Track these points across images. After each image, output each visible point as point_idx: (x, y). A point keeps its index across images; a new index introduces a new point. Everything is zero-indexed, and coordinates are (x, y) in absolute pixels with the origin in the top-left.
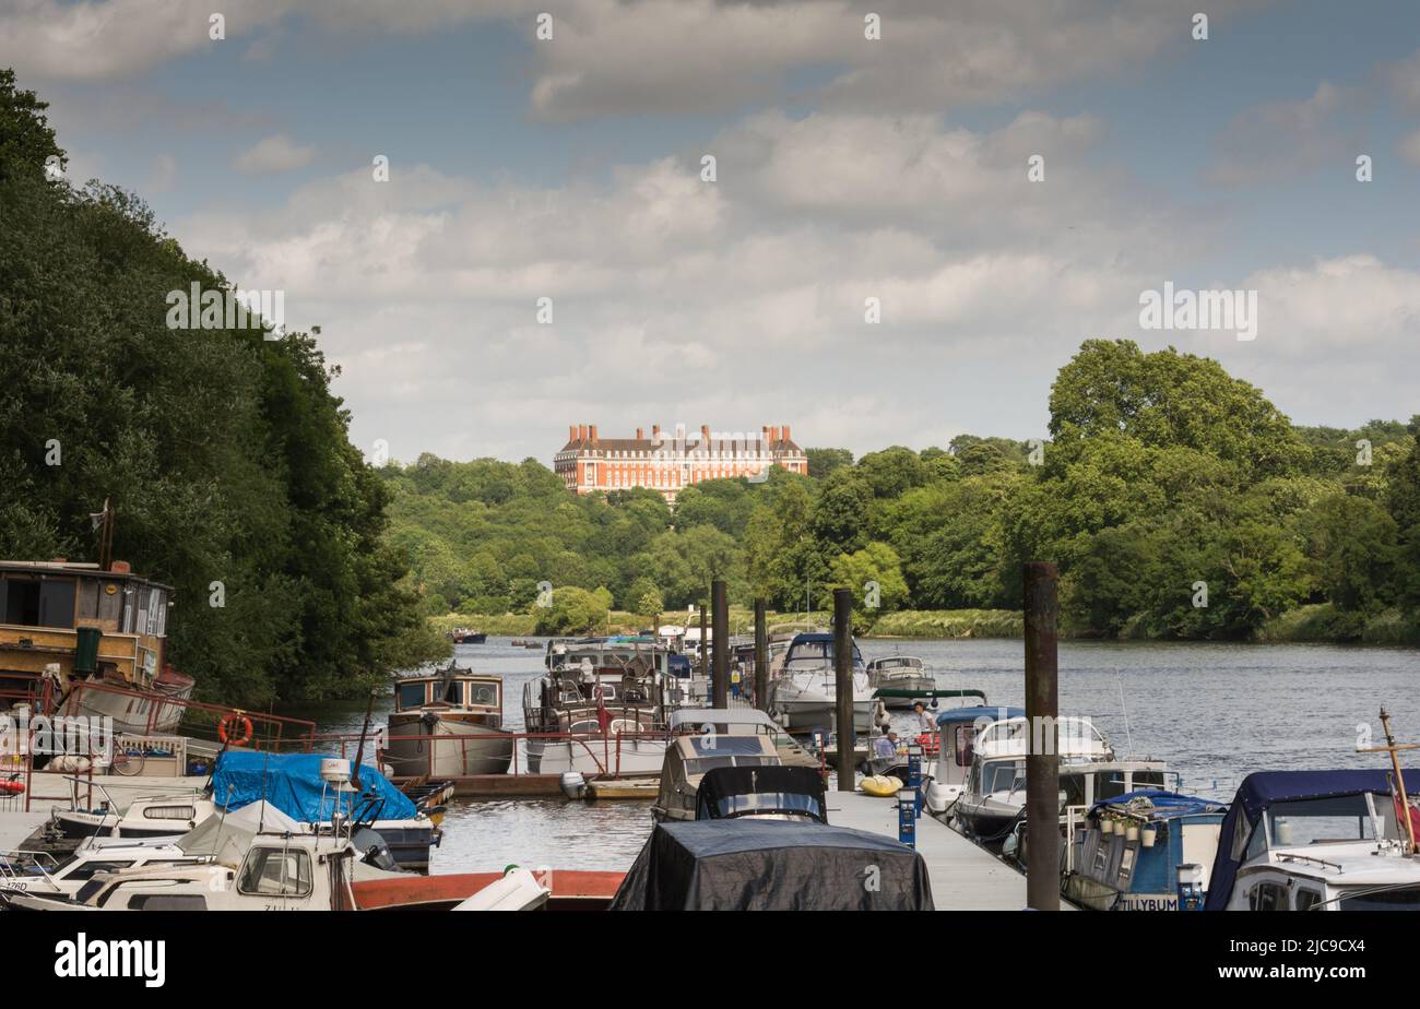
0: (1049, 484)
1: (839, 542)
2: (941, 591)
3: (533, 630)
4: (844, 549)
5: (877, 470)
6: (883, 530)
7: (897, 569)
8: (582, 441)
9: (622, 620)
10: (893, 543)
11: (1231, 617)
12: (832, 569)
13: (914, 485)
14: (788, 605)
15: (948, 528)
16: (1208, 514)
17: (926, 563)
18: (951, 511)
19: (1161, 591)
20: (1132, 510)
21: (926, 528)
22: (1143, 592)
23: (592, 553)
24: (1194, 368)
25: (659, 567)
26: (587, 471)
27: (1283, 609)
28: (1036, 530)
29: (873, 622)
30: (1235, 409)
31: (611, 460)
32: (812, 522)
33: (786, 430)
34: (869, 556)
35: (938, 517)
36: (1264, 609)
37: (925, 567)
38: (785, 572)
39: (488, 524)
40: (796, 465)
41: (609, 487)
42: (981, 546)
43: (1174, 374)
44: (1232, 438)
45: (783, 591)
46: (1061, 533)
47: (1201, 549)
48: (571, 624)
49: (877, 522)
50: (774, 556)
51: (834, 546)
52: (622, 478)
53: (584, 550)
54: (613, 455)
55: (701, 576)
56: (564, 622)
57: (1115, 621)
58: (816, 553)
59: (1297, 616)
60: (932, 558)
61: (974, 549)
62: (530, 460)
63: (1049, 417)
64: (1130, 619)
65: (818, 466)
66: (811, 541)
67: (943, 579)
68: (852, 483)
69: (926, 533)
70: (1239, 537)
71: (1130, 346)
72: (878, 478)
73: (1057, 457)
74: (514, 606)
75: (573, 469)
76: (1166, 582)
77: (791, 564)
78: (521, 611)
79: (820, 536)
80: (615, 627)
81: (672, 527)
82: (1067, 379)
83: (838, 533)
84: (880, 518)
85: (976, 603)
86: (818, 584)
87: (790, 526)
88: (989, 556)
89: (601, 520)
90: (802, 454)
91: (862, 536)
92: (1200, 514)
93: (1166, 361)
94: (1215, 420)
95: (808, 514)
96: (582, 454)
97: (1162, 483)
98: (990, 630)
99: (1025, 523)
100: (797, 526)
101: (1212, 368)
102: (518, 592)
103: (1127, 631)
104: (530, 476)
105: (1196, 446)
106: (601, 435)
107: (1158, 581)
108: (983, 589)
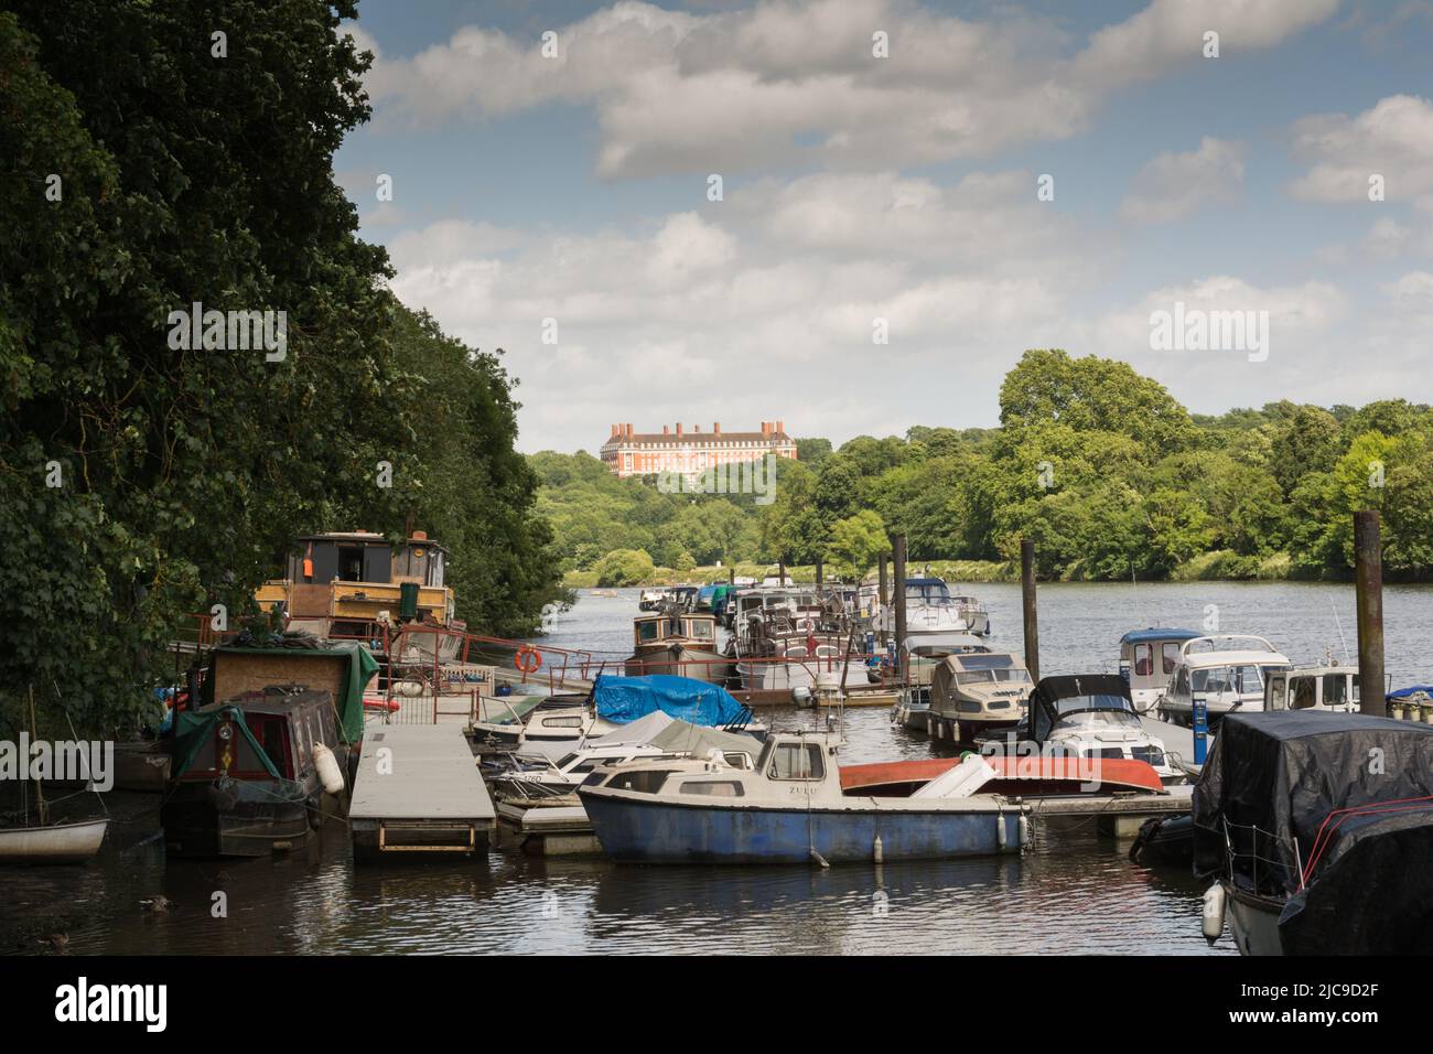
0: (1003, 462)
1: (835, 511)
2: (917, 547)
3: (596, 582)
4: (839, 516)
5: (864, 454)
6: (870, 500)
7: (883, 530)
8: (621, 437)
9: (665, 575)
10: (877, 510)
11: (1151, 562)
12: (831, 532)
13: (893, 465)
14: (796, 560)
15: (921, 498)
16: (1128, 483)
17: (905, 525)
18: (923, 485)
19: (1095, 543)
20: (1068, 481)
21: (905, 497)
22: (1080, 545)
23: (632, 523)
24: (1109, 371)
25: (685, 533)
26: (626, 459)
27: (1192, 555)
28: (992, 498)
29: (865, 572)
30: (1144, 402)
31: (644, 450)
32: (814, 496)
33: (779, 425)
34: (860, 521)
35: (912, 489)
36: (1177, 556)
37: (905, 529)
38: (794, 535)
39: (550, 502)
40: (787, 452)
41: (643, 472)
42: (947, 511)
43: (1095, 375)
44: (1141, 423)
45: (792, 549)
46: (1012, 500)
47: (1125, 510)
48: (625, 578)
49: (865, 494)
50: (785, 521)
51: (831, 513)
52: (653, 464)
53: (627, 521)
54: (646, 446)
55: (718, 539)
56: (620, 576)
57: (1057, 567)
58: (817, 520)
59: (1203, 561)
60: (909, 522)
61: (942, 514)
62: (581, 451)
63: (999, 411)
64: (1069, 566)
65: (804, 452)
66: (813, 510)
67: (918, 538)
68: (845, 464)
69: (903, 503)
70: (1157, 501)
71: (1061, 355)
72: (865, 460)
73: (1005, 441)
74: (579, 565)
75: (615, 458)
76: (1098, 536)
77: (797, 528)
78: (585, 568)
79: (820, 506)
80: (659, 580)
81: (693, 502)
82: (1012, 380)
83: (834, 503)
84: (867, 491)
85: (944, 556)
86: (819, 543)
87: (796, 499)
88: (954, 519)
89: (638, 498)
90: (792, 443)
91: (853, 506)
92: (1123, 483)
93: (1089, 367)
94: (1130, 410)
95: (811, 490)
96: (622, 446)
97: (1090, 459)
98: (958, 577)
99: (982, 493)
100: (801, 499)
101: (1125, 370)
102: (582, 554)
103: (1066, 575)
104: (582, 464)
105: (1113, 430)
106: (637, 431)
107: (1092, 536)
108: (950, 544)
